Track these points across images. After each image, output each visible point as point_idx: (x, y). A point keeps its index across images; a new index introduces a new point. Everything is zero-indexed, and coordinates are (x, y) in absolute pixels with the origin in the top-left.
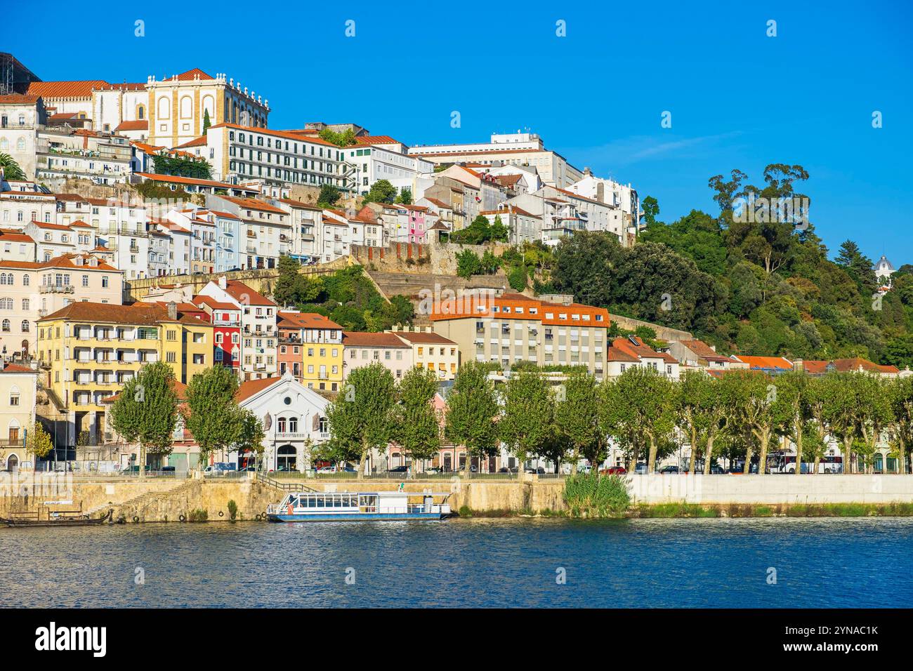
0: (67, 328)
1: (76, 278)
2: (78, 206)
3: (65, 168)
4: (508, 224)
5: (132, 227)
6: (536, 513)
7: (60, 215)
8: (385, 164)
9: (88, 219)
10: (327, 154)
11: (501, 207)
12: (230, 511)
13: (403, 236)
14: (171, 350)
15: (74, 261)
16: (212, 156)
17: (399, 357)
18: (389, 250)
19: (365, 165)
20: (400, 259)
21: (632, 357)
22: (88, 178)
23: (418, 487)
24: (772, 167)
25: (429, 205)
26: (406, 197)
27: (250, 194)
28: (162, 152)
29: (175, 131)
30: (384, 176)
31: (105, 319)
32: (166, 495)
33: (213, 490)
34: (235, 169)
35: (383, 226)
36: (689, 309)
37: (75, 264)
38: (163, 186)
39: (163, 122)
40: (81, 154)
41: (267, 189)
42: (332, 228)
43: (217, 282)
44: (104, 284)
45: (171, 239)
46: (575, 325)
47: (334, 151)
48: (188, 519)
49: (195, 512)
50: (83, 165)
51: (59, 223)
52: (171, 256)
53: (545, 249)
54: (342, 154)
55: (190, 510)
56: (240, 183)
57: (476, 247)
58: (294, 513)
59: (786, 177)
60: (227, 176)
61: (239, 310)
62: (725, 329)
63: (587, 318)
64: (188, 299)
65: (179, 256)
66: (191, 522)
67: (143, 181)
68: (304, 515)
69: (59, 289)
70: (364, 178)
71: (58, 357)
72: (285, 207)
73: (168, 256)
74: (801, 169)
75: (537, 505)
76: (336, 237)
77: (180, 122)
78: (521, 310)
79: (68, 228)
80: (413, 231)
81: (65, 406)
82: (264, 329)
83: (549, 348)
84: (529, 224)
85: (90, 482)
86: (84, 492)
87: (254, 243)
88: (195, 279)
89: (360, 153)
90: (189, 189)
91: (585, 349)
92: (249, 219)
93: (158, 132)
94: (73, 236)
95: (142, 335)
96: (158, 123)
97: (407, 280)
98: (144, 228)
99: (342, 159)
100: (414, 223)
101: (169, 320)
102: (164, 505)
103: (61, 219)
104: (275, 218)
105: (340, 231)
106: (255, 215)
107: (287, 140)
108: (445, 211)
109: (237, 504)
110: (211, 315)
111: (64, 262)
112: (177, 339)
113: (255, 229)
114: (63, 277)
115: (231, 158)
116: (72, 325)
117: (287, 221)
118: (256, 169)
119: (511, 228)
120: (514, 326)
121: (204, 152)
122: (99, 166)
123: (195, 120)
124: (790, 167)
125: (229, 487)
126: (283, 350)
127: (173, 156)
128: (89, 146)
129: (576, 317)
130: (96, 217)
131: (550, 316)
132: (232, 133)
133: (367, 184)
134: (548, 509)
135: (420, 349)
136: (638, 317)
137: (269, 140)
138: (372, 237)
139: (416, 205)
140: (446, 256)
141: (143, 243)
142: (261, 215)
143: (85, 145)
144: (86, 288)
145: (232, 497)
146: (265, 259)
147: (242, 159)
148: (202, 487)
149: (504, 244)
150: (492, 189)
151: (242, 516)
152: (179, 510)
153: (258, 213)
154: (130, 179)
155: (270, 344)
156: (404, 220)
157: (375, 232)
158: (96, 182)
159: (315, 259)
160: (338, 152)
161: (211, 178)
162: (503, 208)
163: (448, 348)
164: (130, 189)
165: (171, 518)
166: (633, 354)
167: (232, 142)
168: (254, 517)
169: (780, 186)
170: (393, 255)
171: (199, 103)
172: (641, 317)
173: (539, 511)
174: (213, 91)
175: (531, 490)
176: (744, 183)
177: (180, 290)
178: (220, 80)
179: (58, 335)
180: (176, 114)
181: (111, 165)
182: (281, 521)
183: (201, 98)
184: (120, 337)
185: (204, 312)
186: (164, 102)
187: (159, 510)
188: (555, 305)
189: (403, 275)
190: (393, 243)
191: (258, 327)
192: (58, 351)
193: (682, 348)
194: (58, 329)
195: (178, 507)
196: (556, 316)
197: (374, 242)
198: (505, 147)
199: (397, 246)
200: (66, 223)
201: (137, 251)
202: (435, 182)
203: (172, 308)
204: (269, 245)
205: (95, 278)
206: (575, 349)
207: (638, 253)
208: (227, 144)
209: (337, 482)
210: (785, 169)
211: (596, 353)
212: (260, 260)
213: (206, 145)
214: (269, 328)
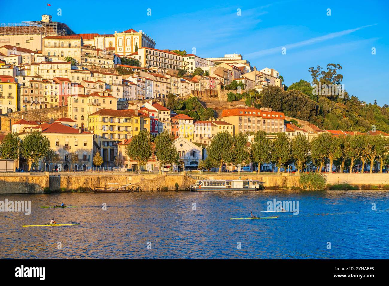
0: (99, 118)
1: (101, 100)
2: (98, 75)
3: (91, 62)
4: (244, 83)
5: (117, 82)
6: (289, 188)
7: (92, 78)
8: (199, 62)
9: (102, 80)
10: (179, 58)
11: (241, 77)
12: (176, 187)
13: (208, 87)
14: (136, 126)
15: (100, 94)
16: (140, 59)
17: (213, 129)
18: (204, 92)
19: (192, 63)
20: (208, 95)
21: (292, 130)
22: (99, 65)
23: (244, 178)
24: (329, 65)
25: (216, 76)
26: (207, 74)
27: (154, 72)
28: (123, 57)
29: (124, 50)
30: (199, 66)
31: (113, 115)
32: (152, 180)
33: (169, 179)
34: (148, 63)
35: (201, 83)
36: (308, 113)
37: (100, 95)
38: (125, 69)
39: (120, 47)
40: (96, 57)
41: (160, 70)
42: (184, 84)
43: (149, 102)
44: (111, 103)
45: (131, 87)
46: (272, 118)
47: (181, 57)
48: (160, 190)
49: (163, 187)
50: (97, 60)
51: (92, 81)
52: (130, 94)
53: (257, 92)
54: (184, 59)
55: (161, 186)
56: (150, 68)
57: (234, 91)
58: (202, 188)
59: (334, 68)
60: (146, 66)
61: (157, 112)
62: (320, 120)
63: (277, 116)
64: (139, 108)
65: (133, 93)
66: (161, 191)
67: (118, 67)
68: (206, 189)
69: (95, 104)
70: (192, 67)
71: (96, 129)
72: (168, 76)
73: (129, 93)
74: (339, 65)
75: (289, 184)
76: (185, 87)
77: (126, 48)
78: (254, 113)
79: (95, 83)
80: (211, 86)
81: (99, 146)
82: (166, 119)
83: (264, 127)
84: (251, 83)
85: (122, 176)
86: (120, 179)
87: (158, 89)
88: (140, 101)
89: (190, 58)
90: (134, 70)
91: (276, 127)
92: (156, 80)
93: (118, 51)
94: (97, 86)
95: (126, 121)
96: (118, 48)
97: (210, 103)
98: (121, 83)
99: (184, 60)
100: (211, 83)
101: (135, 115)
102: (151, 185)
103: (92, 79)
104: (165, 80)
105: (187, 85)
106: (158, 79)
107: (165, 53)
108: (222, 78)
109: (179, 184)
110: (148, 114)
111: (96, 94)
112: (138, 122)
113: (158, 84)
114: (96, 100)
115: (147, 59)
116: (102, 117)
117: (169, 81)
118: (155, 63)
119: (245, 85)
120: (252, 119)
121: (137, 57)
122: (102, 61)
123: (132, 46)
124: (335, 65)
125: (175, 178)
126: (173, 127)
127: (127, 58)
128: (99, 55)
129: (273, 116)
130: (105, 79)
131: (265, 115)
132: (147, 50)
133: (193, 69)
134: (293, 186)
135: (220, 127)
136: (290, 116)
137: (159, 53)
138: (197, 87)
139: (211, 76)
140: (223, 94)
141: (121, 88)
142: (160, 79)
143: (98, 54)
144: (104, 104)
145: (177, 182)
146: (161, 95)
147: (150, 60)
148: (165, 178)
149: (243, 90)
150: (236, 71)
151: (180, 189)
152: (157, 186)
153: (159, 78)
154: (113, 66)
155: (168, 125)
156: (208, 81)
157: (198, 86)
158: (101, 67)
159: (178, 95)
160: (182, 58)
161: (140, 66)
162: (242, 78)
163: (230, 126)
164: (113, 70)
165: (154, 189)
166: (292, 129)
167: (147, 54)
168: (185, 189)
169: (332, 71)
170: (205, 94)
171: (133, 41)
172: (291, 116)
173: (290, 187)
174: (138, 37)
175: (287, 179)
176: (321, 70)
177: (136, 105)
178: (140, 32)
179: (96, 121)
180: (125, 45)
181: (107, 61)
182: (197, 191)
183: (134, 39)
184: (119, 122)
185: (145, 113)
186: (121, 40)
187: (150, 186)
188: (266, 111)
189: (209, 101)
190: (205, 89)
191: (164, 119)
192: (96, 127)
193: (308, 127)
194: (96, 119)
195: (157, 185)
196: (267, 115)
197: (198, 89)
198: (230, 59)
199: (207, 90)
200: (94, 81)
201: (119, 91)
202: (217, 68)
203: (136, 112)
204: (163, 89)
205: (108, 100)
206: (273, 127)
207: (291, 94)
208: (145, 54)
209: (214, 176)
210: (334, 66)
211: (280, 129)
212: (160, 95)
213: (138, 55)
214: (168, 119)
